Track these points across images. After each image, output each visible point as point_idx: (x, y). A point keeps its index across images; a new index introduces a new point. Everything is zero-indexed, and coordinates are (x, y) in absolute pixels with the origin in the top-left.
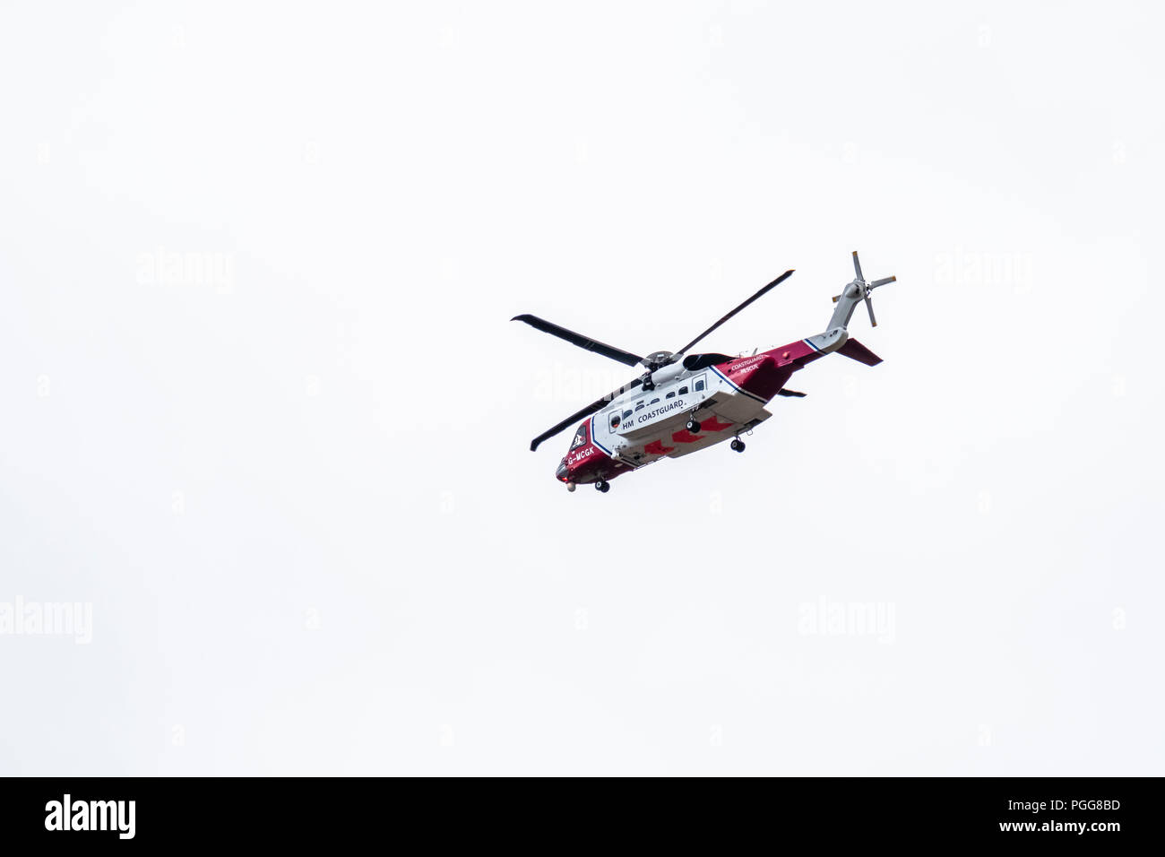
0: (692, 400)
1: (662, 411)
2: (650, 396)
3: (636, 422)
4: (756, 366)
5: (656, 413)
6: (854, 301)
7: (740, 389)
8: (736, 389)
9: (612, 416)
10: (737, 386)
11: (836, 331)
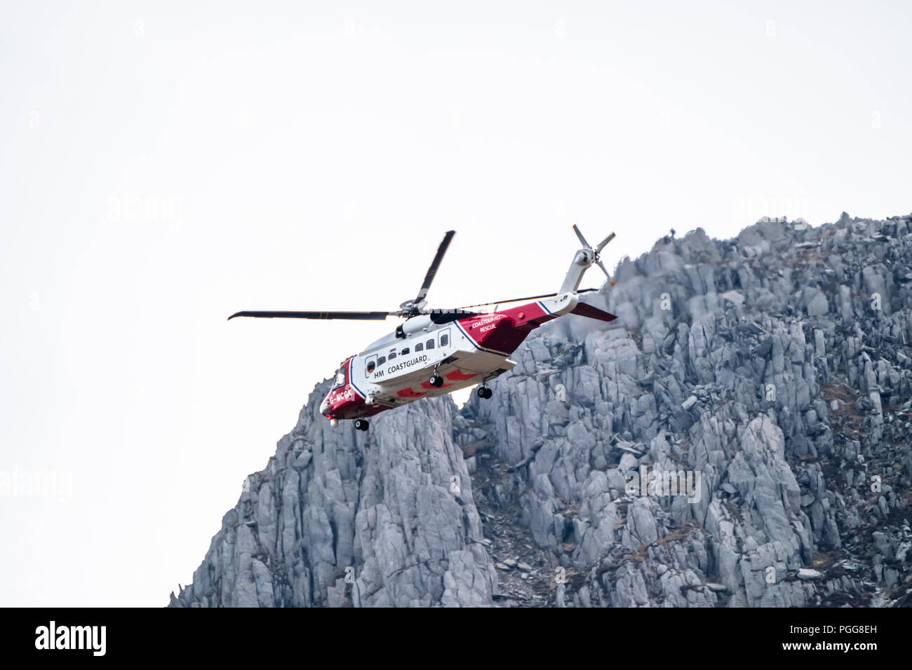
0: (435, 356)
1: (408, 364)
2: (400, 345)
3: (386, 372)
4: (493, 326)
5: (403, 365)
6: (583, 268)
7: (479, 346)
8: (476, 346)
9: (369, 361)
10: (477, 344)
11: (566, 297)
